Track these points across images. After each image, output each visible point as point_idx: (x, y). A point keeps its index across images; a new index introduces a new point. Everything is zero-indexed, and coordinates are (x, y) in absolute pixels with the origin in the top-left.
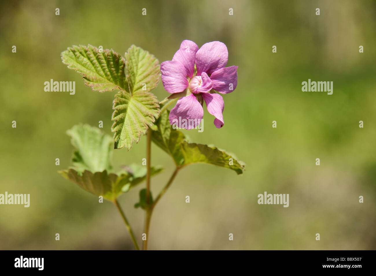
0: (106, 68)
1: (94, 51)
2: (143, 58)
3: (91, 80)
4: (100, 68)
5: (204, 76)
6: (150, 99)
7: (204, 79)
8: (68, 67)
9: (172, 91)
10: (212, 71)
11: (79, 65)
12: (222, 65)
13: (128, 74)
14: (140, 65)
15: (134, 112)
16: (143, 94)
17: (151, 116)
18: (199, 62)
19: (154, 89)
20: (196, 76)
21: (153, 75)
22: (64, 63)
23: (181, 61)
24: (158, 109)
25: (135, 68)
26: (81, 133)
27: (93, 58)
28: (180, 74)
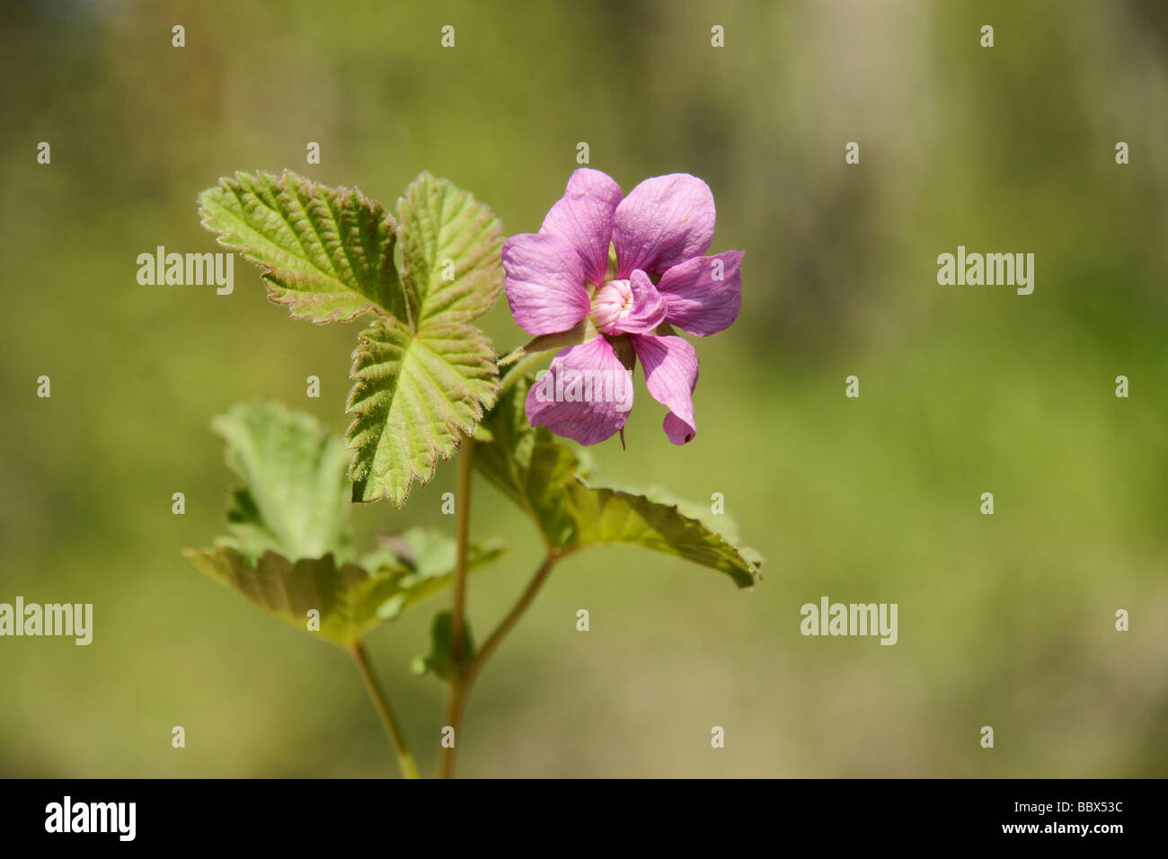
0: (338, 246)
1: (300, 191)
2: (455, 214)
3: (289, 283)
4: (317, 245)
5: (637, 282)
6: (471, 345)
7: (637, 290)
8: (217, 239)
9: (538, 326)
10: (665, 265)
11: (252, 232)
12: (696, 247)
13: (406, 266)
14: (443, 235)
15: (418, 384)
16: (450, 330)
17: (470, 400)
18: (623, 236)
19: (484, 313)
20: (615, 279)
21: (482, 271)
22: (208, 227)
23: (568, 233)
24: (494, 379)
25: (429, 244)
26: (258, 427)
27: (300, 213)
28: (564, 274)
